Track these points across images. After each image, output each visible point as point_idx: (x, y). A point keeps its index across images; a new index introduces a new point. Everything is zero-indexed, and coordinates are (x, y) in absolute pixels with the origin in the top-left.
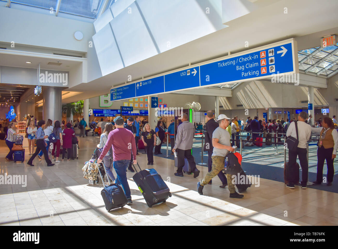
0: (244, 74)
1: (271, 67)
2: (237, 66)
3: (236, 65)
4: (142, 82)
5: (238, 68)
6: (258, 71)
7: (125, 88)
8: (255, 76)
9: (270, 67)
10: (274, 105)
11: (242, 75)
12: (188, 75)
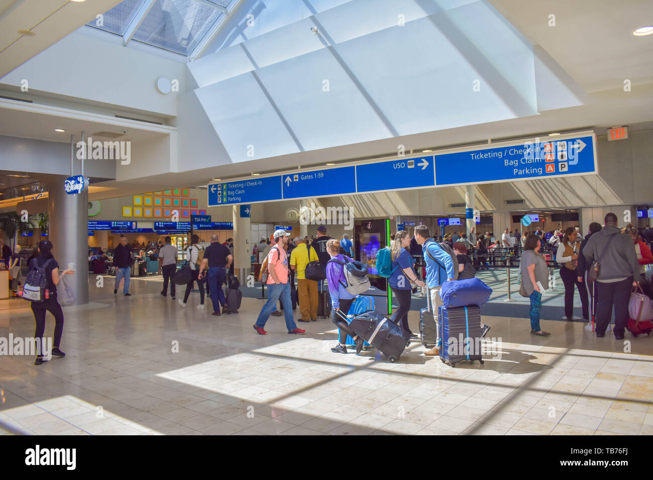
0: (518, 172)
1: (562, 165)
2: (505, 160)
3: (504, 158)
4: (300, 175)
5: (506, 162)
6: (541, 169)
7: (252, 184)
8: (536, 175)
9: (560, 164)
10: (406, 211)
11: (515, 172)
12: (409, 167)
